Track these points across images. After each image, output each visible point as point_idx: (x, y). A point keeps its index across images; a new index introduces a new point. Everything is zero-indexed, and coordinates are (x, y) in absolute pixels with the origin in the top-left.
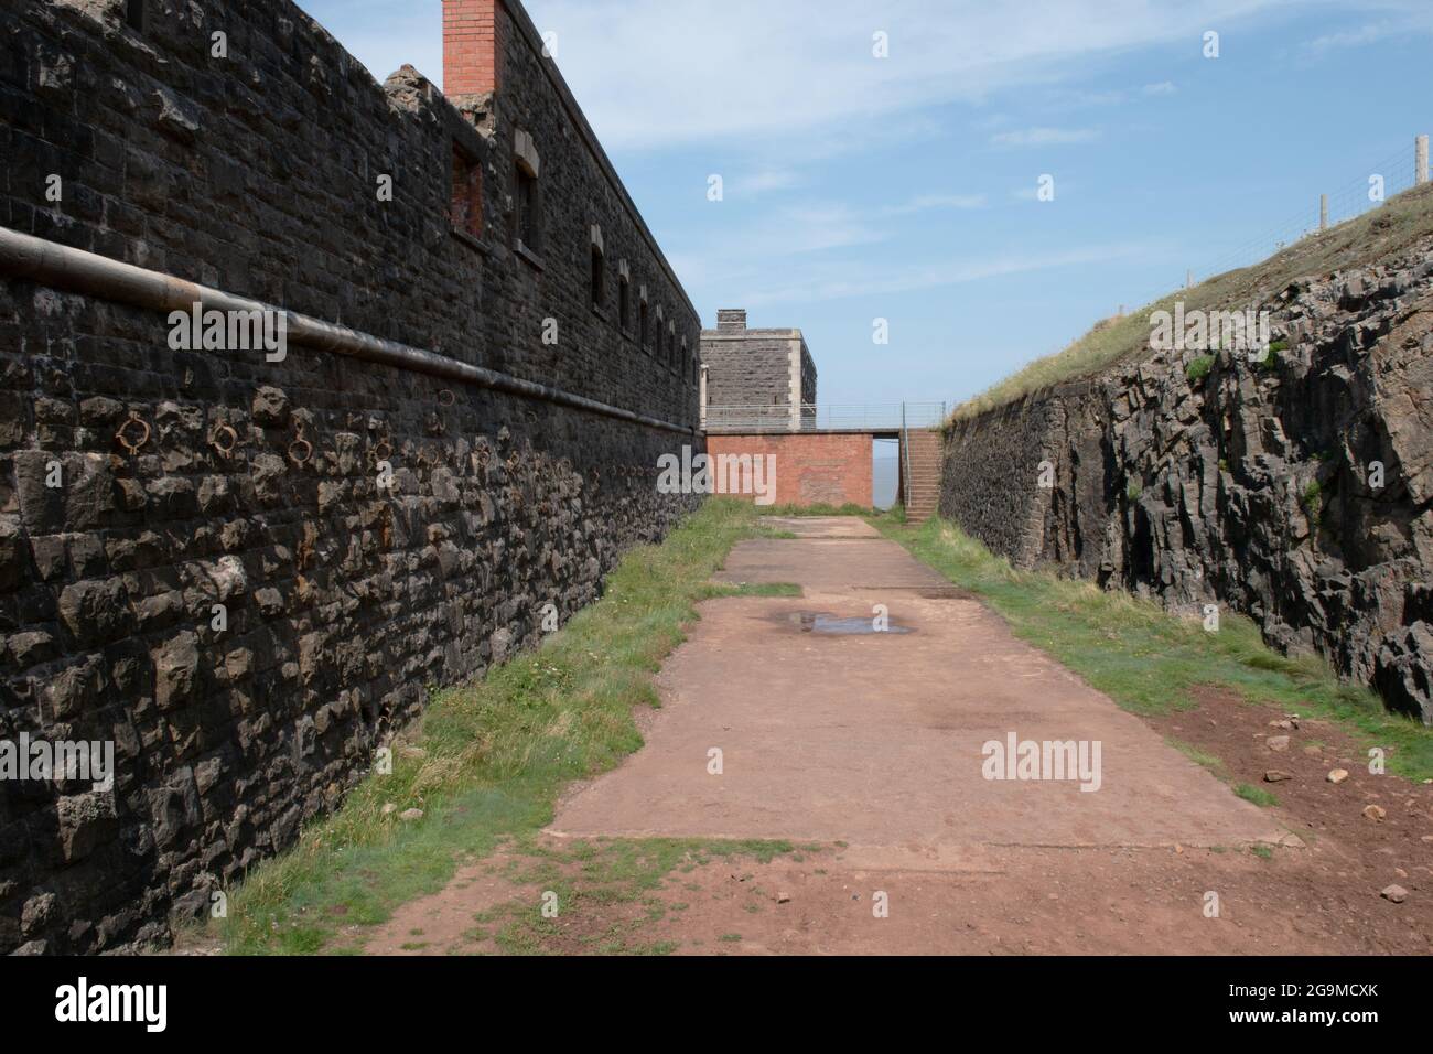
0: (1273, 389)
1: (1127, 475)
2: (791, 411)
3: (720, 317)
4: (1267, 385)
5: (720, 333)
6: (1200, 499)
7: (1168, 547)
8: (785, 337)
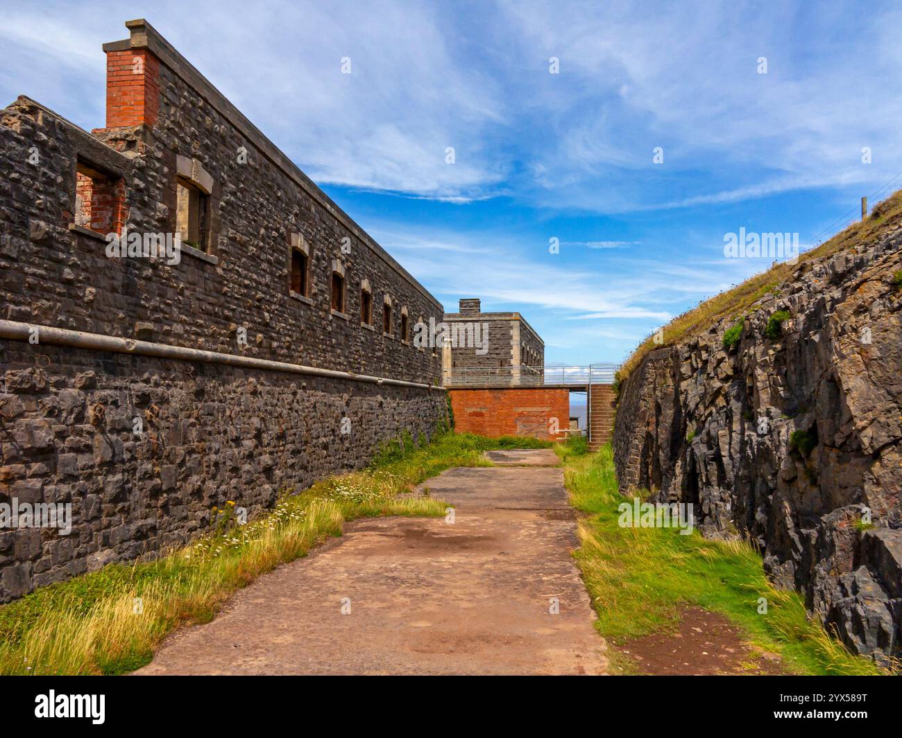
0: (779, 352)
1: (688, 422)
2: (512, 372)
3: (461, 304)
4: (774, 349)
5: (461, 316)
6: (730, 443)
7: (708, 483)
8: (508, 318)
